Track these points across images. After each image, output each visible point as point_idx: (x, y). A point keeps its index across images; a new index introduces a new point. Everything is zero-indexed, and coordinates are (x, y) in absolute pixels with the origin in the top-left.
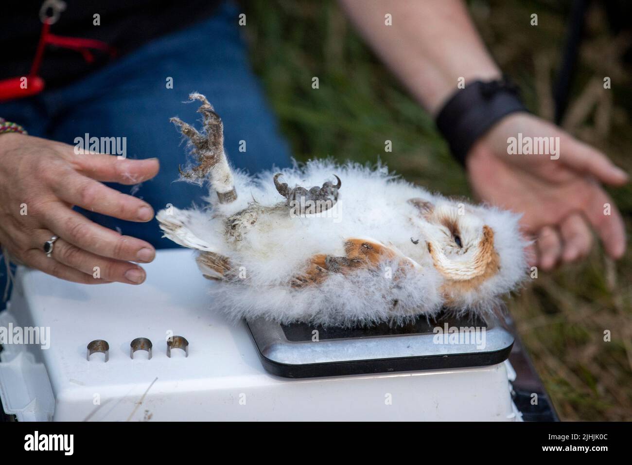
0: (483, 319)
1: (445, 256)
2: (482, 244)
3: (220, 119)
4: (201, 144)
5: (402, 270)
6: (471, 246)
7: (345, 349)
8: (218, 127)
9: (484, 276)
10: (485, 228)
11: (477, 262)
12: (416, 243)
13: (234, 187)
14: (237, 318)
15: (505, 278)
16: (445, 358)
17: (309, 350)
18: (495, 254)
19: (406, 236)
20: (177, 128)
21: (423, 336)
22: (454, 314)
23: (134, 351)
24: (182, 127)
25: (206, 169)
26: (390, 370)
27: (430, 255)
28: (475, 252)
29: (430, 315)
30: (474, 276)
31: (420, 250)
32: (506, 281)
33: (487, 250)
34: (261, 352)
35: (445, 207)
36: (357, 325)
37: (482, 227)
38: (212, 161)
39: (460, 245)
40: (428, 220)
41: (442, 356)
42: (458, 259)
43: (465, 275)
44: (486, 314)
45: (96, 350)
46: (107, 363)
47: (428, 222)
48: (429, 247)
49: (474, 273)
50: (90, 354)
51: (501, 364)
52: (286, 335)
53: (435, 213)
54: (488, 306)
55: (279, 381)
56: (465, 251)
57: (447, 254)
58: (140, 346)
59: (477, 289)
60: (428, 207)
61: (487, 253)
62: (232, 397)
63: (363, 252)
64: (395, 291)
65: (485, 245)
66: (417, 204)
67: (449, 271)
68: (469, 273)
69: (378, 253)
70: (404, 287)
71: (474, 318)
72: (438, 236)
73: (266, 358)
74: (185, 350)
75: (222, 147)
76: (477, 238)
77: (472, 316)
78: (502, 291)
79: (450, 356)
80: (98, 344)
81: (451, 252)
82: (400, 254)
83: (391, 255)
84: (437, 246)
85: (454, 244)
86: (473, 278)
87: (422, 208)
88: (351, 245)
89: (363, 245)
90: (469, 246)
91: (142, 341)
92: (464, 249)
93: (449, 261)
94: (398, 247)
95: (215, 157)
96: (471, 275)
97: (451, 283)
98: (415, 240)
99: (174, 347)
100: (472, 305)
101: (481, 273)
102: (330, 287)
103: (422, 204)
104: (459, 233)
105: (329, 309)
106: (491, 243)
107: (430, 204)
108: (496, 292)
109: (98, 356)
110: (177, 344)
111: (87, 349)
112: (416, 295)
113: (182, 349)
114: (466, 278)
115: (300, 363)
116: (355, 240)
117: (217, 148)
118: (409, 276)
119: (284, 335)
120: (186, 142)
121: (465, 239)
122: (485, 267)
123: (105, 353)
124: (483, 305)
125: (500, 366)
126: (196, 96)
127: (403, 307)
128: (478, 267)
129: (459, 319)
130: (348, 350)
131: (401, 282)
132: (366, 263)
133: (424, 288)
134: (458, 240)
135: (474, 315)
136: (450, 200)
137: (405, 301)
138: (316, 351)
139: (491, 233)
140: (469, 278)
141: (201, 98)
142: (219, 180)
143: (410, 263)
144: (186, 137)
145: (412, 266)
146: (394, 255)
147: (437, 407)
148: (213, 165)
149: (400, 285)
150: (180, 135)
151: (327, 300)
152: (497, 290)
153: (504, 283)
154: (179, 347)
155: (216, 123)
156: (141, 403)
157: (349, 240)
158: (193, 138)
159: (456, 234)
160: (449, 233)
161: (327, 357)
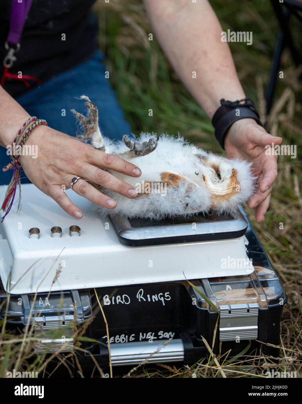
0: (232, 215)
1: (212, 183)
2: (231, 177)
3: (97, 107)
4: (87, 122)
5: (190, 188)
6: (225, 179)
7: (161, 231)
8: (95, 111)
9: (231, 193)
10: (233, 169)
11: (228, 187)
12: (197, 174)
13: (104, 145)
14: (105, 214)
15: (243, 195)
16: (213, 235)
17: (143, 232)
18: (237, 183)
19: (192, 171)
20: (74, 115)
21: (201, 224)
22: (217, 213)
23: (53, 233)
24: (77, 114)
25: (89, 135)
26: (185, 241)
27: (204, 182)
28: (228, 181)
29: (205, 212)
30: (226, 193)
31: (199, 178)
32: (242, 196)
33: (234, 180)
34: (118, 233)
35: (214, 159)
36: (167, 216)
37: (231, 169)
38: (92, 131)
39: (220, 178)
40: (204, 165)
41: (211, 234)
42: (219, 184)
43: (221, 193)
44: (233, 212)
45: (33, 233)
46: (39, 239)
47: (204, 166)
48: (204, 178)
49: (226, 192)
50: (31, 235)
51: (241, 237)
52: (131, 224)
53: (208, 162)
54: (234, 209)
55: (127, 248)
56: (222, 181)
57: (213, 182)
58: (55, 231)
59: (228, 200)
60: (205, 159)
61: (233, 182)
62: (103, 256)
63: (170, 179)
64: (187, 198)
65: (233, 178)
66: (199, 157)
67: (214, 190)
68: (224, 192)
69: (178, 179)
70: (192, 197)
71: (227, 214)
72: (209, 173)
73: (120, 236)
74: (79, 233)
75: (97, 123)
76: (229, 174)
77: (226, 214)
78: (241, 201)
79: (215, 234)
80: (34, 230)
81: (215, 181)
82: (189, 180)
83: (184, 180)
84: (208, 178)
85: (217, 178)
86: (226, 195)
87: (201, 159)
88: (164, 175)
89: (170, 175)
90: (224, 178)
91: (57, 228)
92: (222, 180)
93: (214, 186)
94: (189, 177)
95: (94, 128)
96: (225, 193)
97: (214, 197)
98: (197, 173)
99: (73, 231)
100: (226, 208)
101: (230, 192)
102: (154, 196)
103: (201, 157)
104: (219, 172)
105: (153, 208)
106: (236, 177)
107: (206, 157)
108: (237, 201)
109: (35, 236)
110: (75, 229)
111: (29, 232)
112: (198, 201)
113: (78, 232)
114: (222, 194)
115: (138, 239)
116: (166, 173)
117: (95, 123)
118: (194, 191)
119: (130, 225)
120: (78, 123)
121: (223, 175)
122: (232, 189)
123: (38, 234)
124: (231, 208)
125: (241, 238)
126: (83, 97)
127: (191, 207)
128: (228, 189)
129: (220, 216)
130: (163, 232)
131: (190, 193)
132: (172, 185)
133: (202, 197)
134: (219, 176)
135: (227, 213)
136: (216, 156)
137: (192, 204)
138: (146, 233)
139: (236, 172)
140: (223, 194)
141: (86, 98)
142: (96, 141)
143: (194, 184)
144: (79, 119)
145: (195, 186)
146: (186, 180)
147: (209, 260)
148: (93, 132)
149: (189, 196)
150: (76, 118)
151: (152, 203)
152: (238, 201)
153: (242, 197)
154: (75, 231)
155: (94, 109)
156: (57, 260)
157: (163, 173)
158: (82, 120)
159: (218, 173)
160: (214, 172)
161: (152, 235)
